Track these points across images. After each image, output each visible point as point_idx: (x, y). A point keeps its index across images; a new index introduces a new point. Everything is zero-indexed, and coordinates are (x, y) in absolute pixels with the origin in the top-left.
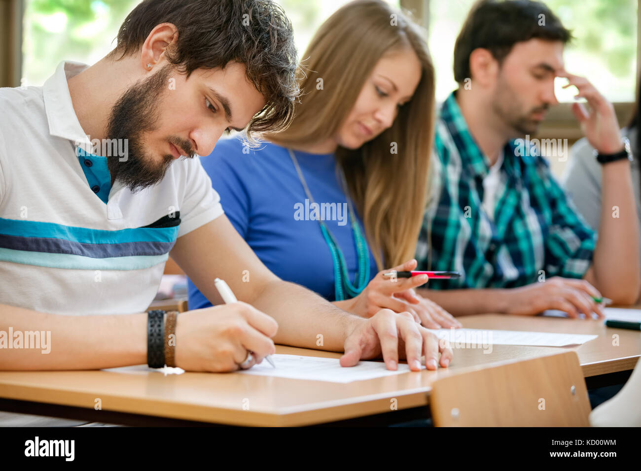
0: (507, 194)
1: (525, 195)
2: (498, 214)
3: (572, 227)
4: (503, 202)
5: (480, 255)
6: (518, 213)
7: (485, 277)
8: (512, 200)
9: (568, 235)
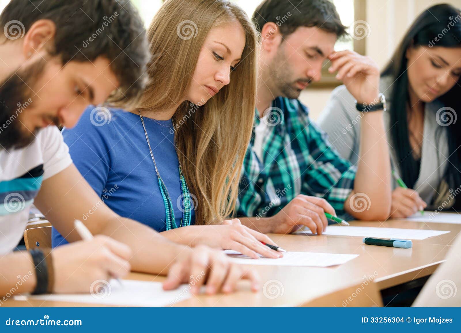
0: (273, 139)
1: (288, 139)
2: (266, 154)
3: (331, 161)
4: (270, 145)
5: (252, 187)
6: (282, 153)
7: (255, 204)
8: (277, 144)
9: (329, 168)
